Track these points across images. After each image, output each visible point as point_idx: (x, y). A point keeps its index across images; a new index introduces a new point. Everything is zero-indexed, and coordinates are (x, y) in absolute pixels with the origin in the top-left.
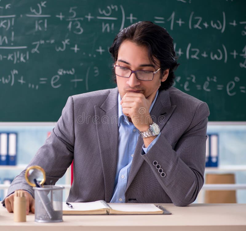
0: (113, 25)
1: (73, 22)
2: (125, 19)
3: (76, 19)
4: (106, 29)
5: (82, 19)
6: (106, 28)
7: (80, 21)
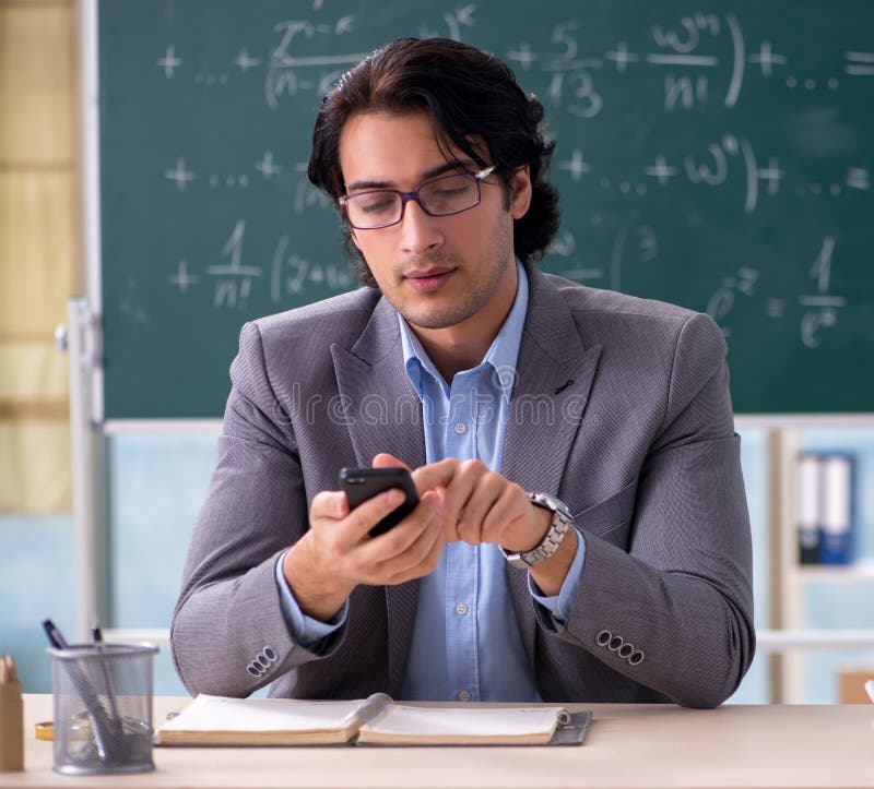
0: (702, 85)
1: (567, 74)
2: (747, 64)
3: (578, 65)
4: (680, 96)
5: (596, 64)
6: (679, 93)
7: (589, 70)
